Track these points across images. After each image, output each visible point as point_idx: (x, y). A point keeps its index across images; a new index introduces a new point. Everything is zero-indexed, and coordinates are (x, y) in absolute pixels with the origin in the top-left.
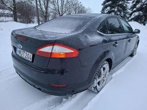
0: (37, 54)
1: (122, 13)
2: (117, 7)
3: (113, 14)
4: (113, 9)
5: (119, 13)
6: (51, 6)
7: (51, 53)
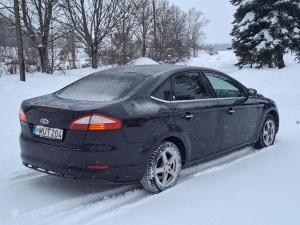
0: (71, 127)
1: (296, 30)
2: (276, 13)
3: (266, 33)
4: (265, 19)
5: (284, 31)
6: (60, 17)
7: (89, 125)
